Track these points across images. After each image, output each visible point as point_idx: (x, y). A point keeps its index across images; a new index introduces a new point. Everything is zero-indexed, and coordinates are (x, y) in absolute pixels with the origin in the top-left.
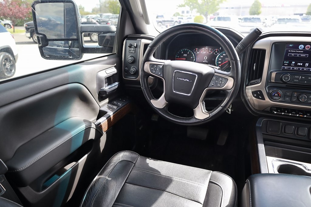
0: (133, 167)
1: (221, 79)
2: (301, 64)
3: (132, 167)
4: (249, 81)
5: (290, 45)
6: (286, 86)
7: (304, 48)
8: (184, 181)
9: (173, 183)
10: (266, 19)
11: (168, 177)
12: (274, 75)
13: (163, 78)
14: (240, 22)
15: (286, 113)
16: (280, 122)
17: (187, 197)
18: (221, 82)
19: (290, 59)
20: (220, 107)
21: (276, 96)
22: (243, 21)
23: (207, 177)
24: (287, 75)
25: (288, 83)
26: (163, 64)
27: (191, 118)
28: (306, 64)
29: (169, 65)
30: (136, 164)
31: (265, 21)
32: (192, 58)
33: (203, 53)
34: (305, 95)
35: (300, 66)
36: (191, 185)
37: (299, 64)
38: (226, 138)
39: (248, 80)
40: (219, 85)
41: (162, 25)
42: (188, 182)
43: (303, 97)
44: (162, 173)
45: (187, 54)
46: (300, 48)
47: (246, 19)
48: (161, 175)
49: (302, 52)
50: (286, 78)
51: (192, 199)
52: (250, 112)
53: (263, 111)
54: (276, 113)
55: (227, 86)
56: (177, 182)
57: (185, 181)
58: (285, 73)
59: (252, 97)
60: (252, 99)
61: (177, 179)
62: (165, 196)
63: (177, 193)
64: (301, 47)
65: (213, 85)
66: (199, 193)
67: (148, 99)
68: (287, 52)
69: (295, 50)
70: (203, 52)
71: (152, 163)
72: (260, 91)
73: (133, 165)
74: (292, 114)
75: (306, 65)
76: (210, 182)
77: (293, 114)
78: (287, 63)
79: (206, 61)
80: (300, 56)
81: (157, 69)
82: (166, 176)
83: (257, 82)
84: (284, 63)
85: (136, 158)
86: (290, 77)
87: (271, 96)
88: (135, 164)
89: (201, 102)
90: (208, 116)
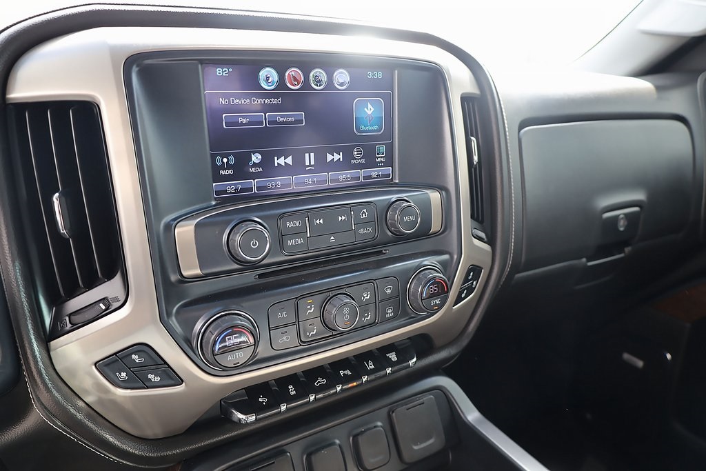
2: (289, 160)
4: (57, 302)
5: (219, 72)
6: (260, 276)
7: (281, 84)
12: (185, 232)
15: (295, 398)
19: (240, 142)
25: (263, 262)
28: (307, 155)
37: (282, 161)
39: (50, 305)
43: (346, 310)
46: (264, 85)
49: (276, 101)
50: (254, 244)
54: (253, 418)
58: (237, 218)
59: (107, 391)
64: (268, 77)
69: (249, 96)
72: (144, 349)
74: (317, 393)
75: (307, 163)
77: (322, 388)
78: (229, 167)
80: (272, 121)
83: (104, 300)
84: (216, 168)
86: (266, 233)
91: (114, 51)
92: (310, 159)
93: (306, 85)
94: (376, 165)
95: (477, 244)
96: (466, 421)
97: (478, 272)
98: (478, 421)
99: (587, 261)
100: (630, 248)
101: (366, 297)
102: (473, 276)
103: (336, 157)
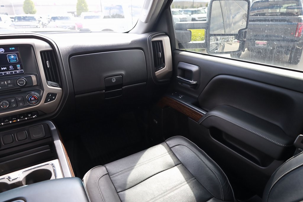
10: (41, 18)
14: (14, 21)
22: (17, 20)
31: (40, 19)
34: (5, 101)
43: (4, 104)
47: (19, 19)
94: (18, 69)
95: (50, 87)
96: (51, 130)
97: (54, 95)
98: (54, 130)
99: (105, 91)
100: (124, 87)
101: (13, 101)
102: (51, 96)
103: (4, 68)
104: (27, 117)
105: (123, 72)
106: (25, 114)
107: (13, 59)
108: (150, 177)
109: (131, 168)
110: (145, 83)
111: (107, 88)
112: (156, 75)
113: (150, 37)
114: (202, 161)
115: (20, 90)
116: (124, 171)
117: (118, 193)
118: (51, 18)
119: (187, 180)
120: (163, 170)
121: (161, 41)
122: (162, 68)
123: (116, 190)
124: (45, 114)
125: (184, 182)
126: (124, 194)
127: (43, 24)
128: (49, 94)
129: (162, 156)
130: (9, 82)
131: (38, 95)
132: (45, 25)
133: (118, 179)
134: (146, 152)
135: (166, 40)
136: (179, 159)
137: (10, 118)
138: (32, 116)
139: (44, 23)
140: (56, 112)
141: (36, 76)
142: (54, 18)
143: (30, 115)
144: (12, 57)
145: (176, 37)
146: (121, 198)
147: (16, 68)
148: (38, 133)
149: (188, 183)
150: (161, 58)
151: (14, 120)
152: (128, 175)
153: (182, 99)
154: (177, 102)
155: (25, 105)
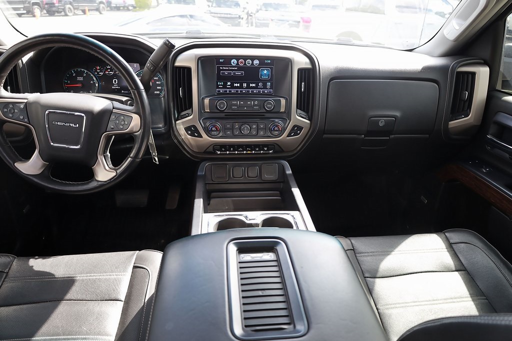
0: (5, 279)
1: (122, 118)
2: (239, 85)
3: (3, 280)
4: (179, 113)
5: (221, 61)
6: (226, 115)
7: (238, 64)
8: (94, 277)
9: (76, 284)
11: (68, 277)
12: (207, 101)
13: (30, 124)
14: (210, 6)
15: (232, 151)
16: (226, 164)
17: (99, 298)
18: (123, 123)
19: (225, 79)
20: (130, 159)
21: (214, 131)
23: (130, 261)
24: (222, 101)
25: (225, 111)
26: (26, 101)
27: (90, 182)
29: (36, 103)
30: (10, 272)
32: (92, 82)
33: (109, 74)
34: (247, 126)
35: (237, 87)
36: (105, 279)
37: (236, 85)
38: (177, 197)
39: (177, 113)
40: (122, 127)
41: (74, 9)
42: (100, 277)
43: (246, 128)
44: (58, 274)
45: (84, 77)
46: (232, 64)
48: (56, 278)
49: (236, 68)
50: (222, 106)
51: (108, 299)
52: (189, 156)
53: (206, 152)
54: (219, 153)
55: (133, 128)
56: (83, 280)
57: (96, 276)
58: (220, 99)
59: (186, 135)
60: (187, 139)
61: (84, 276)
62: (63, 308)
63: (84, 297)
64: (234, 62)
65: (113, 128)
66: (117, 287)
67: (9, 162)
68: (219, 70)
69: (228, 67)
70: (109, 72)
71: (38, 264)
72: (194, 126)
73: (4, 276)
74: (238, 151)
76: (135, 267)
77: (240, 151)
78: (221, 85)
79: (116, 86)
80: (234, 74)
81: (16, 111)
82: (64, 278)
83: (188, 114)
84: (218, 85)
85: (9, 263)
86: (226, 103)
87: (208, 132)
88: (7, 273)
89: (102, 155)
90: (114, 174)
91: (196, 56)
92: (245, 85)
93: (245, 64)
94: (267, 89)
95: (299, 118)
96: (286, 174)
97: (300, 128)
98: (290, 174)
99: (364, 137)
100: (393, 136)
101: (254, 126)
102: (297, 129)
103: (253, 85)
104: (264, 150)
105: (398, 114)
106: (260, 146)
107: (265, 74)
108: (413, 273)
109: (387, 253)
110: (428, 136)
111: (369, 133)
112: (449, 127)
113: (455, 65)
114: (505, 277)
115: (264, 115)
116: (376, 254)
117: (366, 277)
118: (262, 4)
119: (472, 295)
120: (434, 270)
121: (473, 74)
122: (463, 118)
123: (363, 274)
124: (282, 151)
125: (467, 297)
126: (374, 283)
127: (248, 13)
128: (295, 126)
129: (436, 250)
130: (256, 103)
131: (283, 125)
132: (251, 15)
133: (367, 261)
134: (410, 238)
135: (483, 73)
136: (464, 263)
137: (244, 147)
138: (268, 150)
139: (250, 12)
140: (295, 152)
141: (286, 99)
142: (266, 5)
143: (266, 149)
144: (265, 72)
145: (501, 69)
146: (369, 285)
147: (265, 87)
148: (270, 174)
149: (473, 300)
150: (465, 102)
151: (249, 151)
152: (382, 260)
153: (486, 174)
154: (476, 177)
155: (265, 135)
